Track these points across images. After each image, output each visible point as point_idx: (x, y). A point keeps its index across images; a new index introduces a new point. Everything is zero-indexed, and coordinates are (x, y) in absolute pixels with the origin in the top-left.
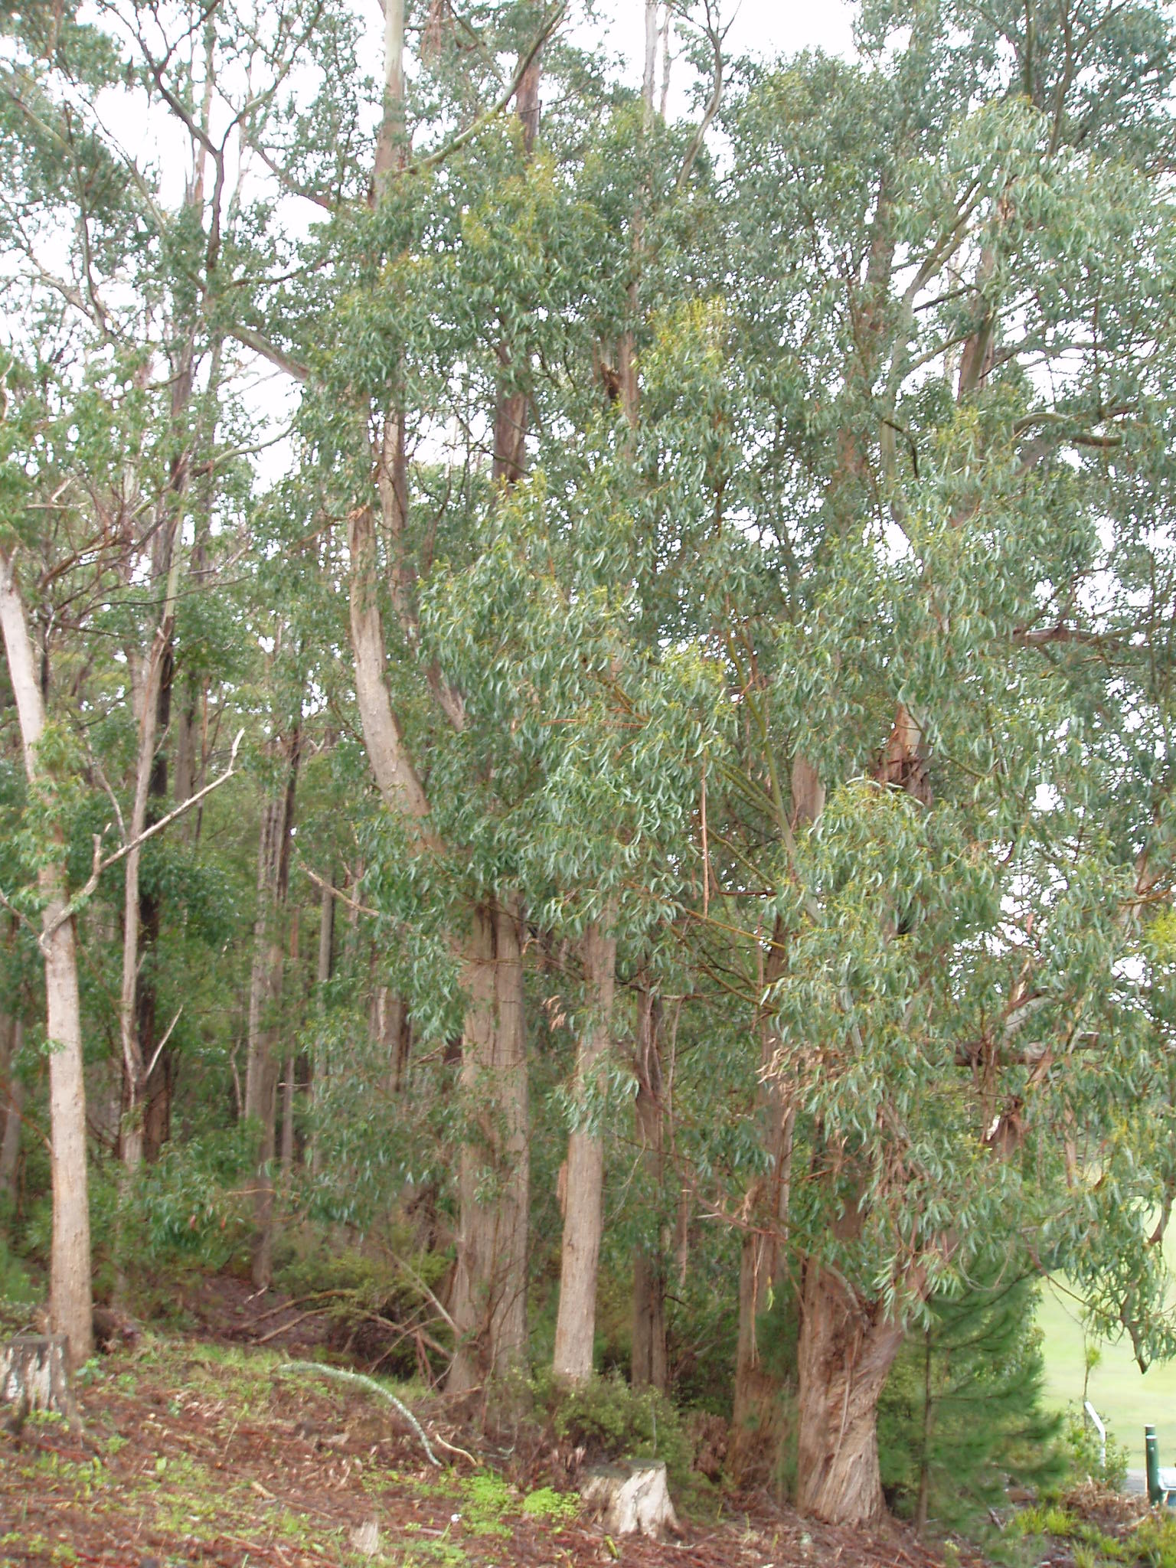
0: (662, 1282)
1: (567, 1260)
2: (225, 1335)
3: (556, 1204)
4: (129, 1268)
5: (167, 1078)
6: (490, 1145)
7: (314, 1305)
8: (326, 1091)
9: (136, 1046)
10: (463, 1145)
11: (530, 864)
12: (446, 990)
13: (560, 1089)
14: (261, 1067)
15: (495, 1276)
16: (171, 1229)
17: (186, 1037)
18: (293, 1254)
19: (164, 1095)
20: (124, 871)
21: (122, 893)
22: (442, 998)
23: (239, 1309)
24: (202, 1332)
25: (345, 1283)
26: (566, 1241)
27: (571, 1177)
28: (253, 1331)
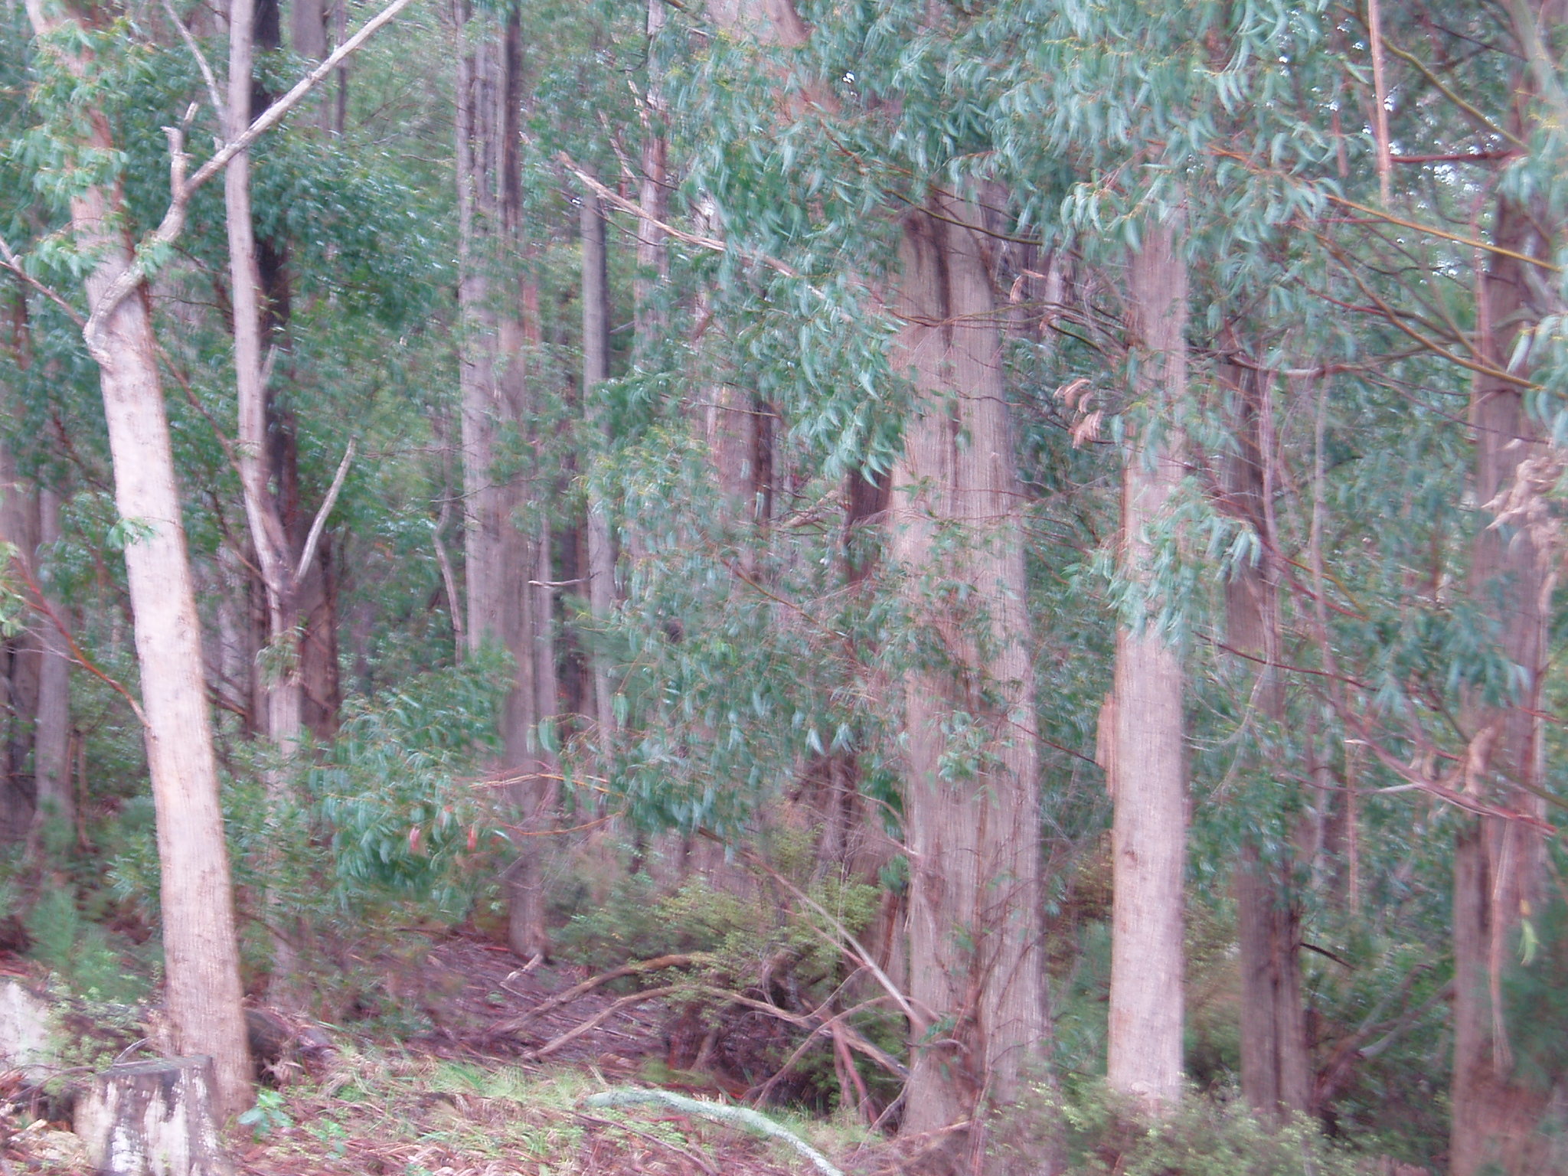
0: (1293, 919)
1: (1125, 882)
2: (477, 1045)
3: (1096, 776)
4: (296, 932)
5: (327, 581)
6: (959, 671)
7: (636, 982)
8: (645, 584)
9: (274, 524)
10: (908, 674)
11: (1020, 124)
12: (865, 380)
13: (1101, 558)
14: (496, 550)
15: (983, 918)
16: (376, 855)
17: (357, 503)
18: (582, 892)
19: (325, 615)
20: (221, 194)
21: (221, 239)
22: (859, 394)
23: (494, 997)
24: (436, 1041)
25: (688, 943)
26: (1119, 845)
27: (1123, 725)
28: (524, 1035)
